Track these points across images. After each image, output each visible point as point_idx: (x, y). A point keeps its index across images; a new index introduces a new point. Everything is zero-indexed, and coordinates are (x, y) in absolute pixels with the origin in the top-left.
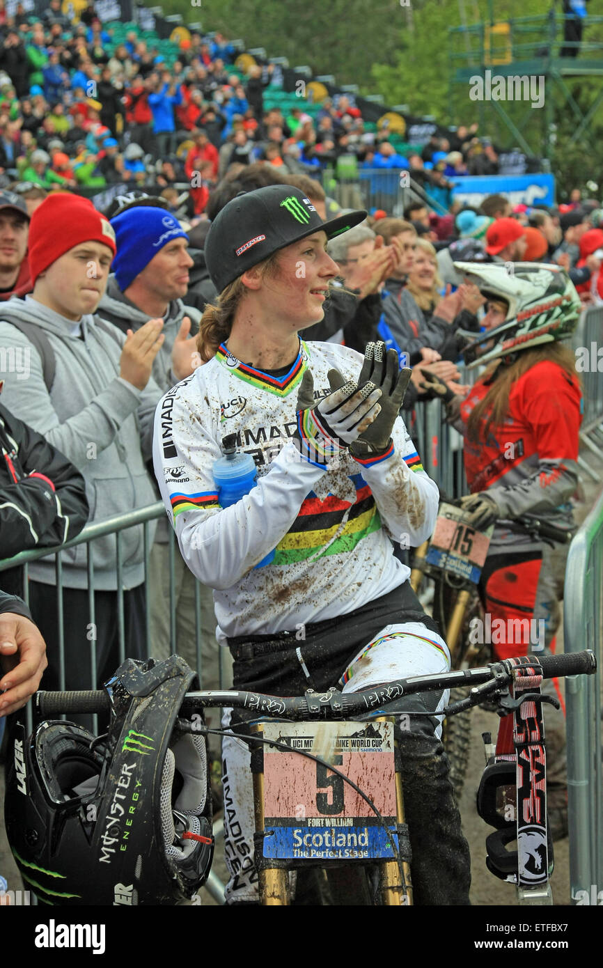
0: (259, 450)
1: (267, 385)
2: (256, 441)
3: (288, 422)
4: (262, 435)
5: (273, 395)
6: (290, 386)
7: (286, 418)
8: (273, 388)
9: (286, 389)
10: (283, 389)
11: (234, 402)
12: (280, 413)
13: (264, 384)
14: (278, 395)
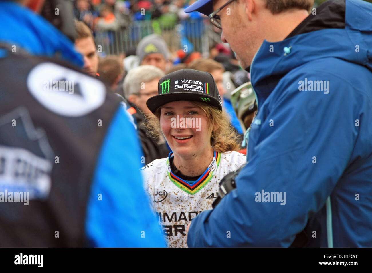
0: (170, 227)
1: (183, 186)
2: (170, 220)
3: (191, 211)
4: (174, 217)
5: (186, 193)
6: (198, 188)
7: (191, 208)
8: (186, 189)
9: (195, 190)
10: (192, 190)
11: (161, 193)
12: (188, 204)
13: (181, 185)
14: (189, 193)
